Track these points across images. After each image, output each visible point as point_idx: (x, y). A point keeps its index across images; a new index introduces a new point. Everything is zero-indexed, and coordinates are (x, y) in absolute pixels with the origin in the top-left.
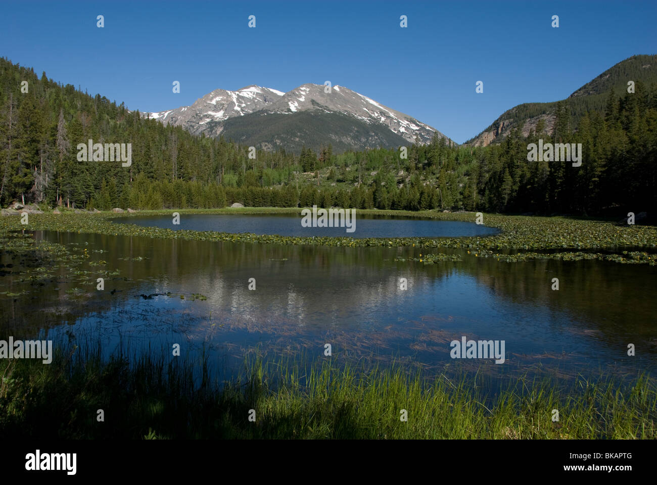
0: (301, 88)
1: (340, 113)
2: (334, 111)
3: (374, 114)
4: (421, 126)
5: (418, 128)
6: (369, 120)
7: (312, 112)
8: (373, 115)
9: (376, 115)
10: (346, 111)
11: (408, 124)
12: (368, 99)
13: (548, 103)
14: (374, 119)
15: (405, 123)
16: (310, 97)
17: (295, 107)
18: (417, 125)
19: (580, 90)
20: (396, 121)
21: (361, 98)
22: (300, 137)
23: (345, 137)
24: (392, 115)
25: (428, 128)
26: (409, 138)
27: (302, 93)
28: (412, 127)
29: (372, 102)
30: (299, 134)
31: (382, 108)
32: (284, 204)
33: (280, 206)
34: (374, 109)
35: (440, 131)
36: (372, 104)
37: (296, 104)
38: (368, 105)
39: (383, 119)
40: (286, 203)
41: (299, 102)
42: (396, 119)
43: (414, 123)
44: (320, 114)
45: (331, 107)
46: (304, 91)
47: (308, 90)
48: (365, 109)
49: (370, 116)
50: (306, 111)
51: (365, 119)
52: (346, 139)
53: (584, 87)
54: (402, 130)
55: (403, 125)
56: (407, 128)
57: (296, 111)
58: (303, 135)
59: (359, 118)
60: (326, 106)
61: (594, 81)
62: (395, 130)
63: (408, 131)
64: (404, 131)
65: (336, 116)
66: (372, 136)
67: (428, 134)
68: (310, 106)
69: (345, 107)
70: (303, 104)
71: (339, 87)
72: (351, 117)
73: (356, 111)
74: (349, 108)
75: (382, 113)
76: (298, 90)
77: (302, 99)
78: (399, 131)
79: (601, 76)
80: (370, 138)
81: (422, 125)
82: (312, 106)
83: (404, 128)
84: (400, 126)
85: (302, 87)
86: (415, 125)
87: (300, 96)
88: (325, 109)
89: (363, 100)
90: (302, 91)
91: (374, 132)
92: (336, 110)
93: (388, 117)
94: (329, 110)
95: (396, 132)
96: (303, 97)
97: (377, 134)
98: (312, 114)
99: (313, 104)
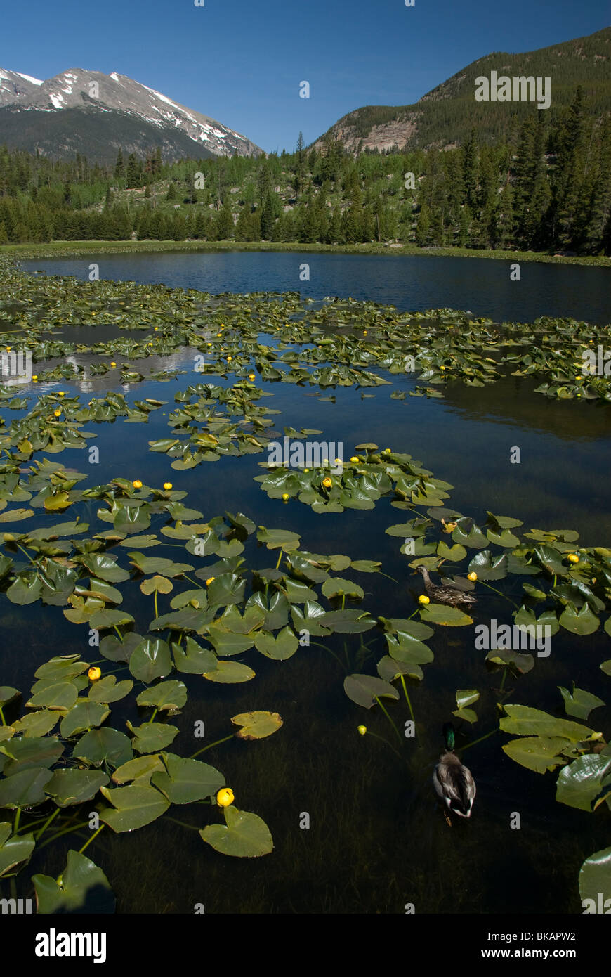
0: (66, 75)
1: (121, 112)
2: (113, 110)
3: (167, 115)
4: (227, 133)
5: (223, 136)
6: (161, 123)
7: (84, 110)
8: (165, 116)
9: (170, 116)
10: (130, 110)
11: (211, 130)
12: (157, 94)
13: (396, 107)
14: (167, 121)
15: (207, 128)
16: (79, 88)
17: (60, 101)
18: (223, 132)
19: (433, 92)
20: (195, 125)
21: (149, 93)
22: (71, 145)
23: (131, 145)
24: (190, 116)
25: (236, 136)
26: (213, 148)
27: (67, 81)
28: (216, 134)
29: (162, 98)
30: (68, 140)
31: (176, 106)
32: (114, 235)
33: (109, 239)
34: (166, 108)
35: (251, 140)
36: (163, 102)
37: (61, 98)
38: (157, 102)
39: (178, 122)
40: (117, 234)
41: (64, 95)
42: (195, 123)
43: (219, 128)
44: (94, 112)
45: (109, 103)
46: (70, 78)
47: (75, 77)
48: (154, 107)
49: (162, 118)
50: (75, 108)
51: (156, 121)
52: (132, 148)
53: (438, 89)
54: (204, 137)
55: (205, 131)
56: (210, 135)
57: (61, 107)
58: (74, 141)
59: (148, 119)
60: (102, 103)
61: (448, 82)
62: (194, 137)
63: (211, 139)
64: (207, 139)
65: (116, 116)
66: (166, 145)
67: (237, 143)
68: (80, 102)
69: (128, 103)
70: (70, 98)
71: (117, 76)
72: (137, 119)
73: (143, 110)
74: (133, 105)
75: (177, 114)
76: (62, 77)
77: (69, 91)
78: (200, 139)
79: (457, 76)
80: (164, 148)
81: (229, 131)
82: (83, 101)
83: (206, 136)
84: (201, 132)
85: (67, 73)
86: (219, 132)
87: (65, 86)
88: (101, 106)
89: (151, 94)
90: (67, 78)
91: (168, 139)
92: (115, 107)
93: (185, 119)
94: (106, 108)
95: (196, 140)
96: (70, 88)
97: (171, 143)
98: (85, 112)
99: (84, 98)
